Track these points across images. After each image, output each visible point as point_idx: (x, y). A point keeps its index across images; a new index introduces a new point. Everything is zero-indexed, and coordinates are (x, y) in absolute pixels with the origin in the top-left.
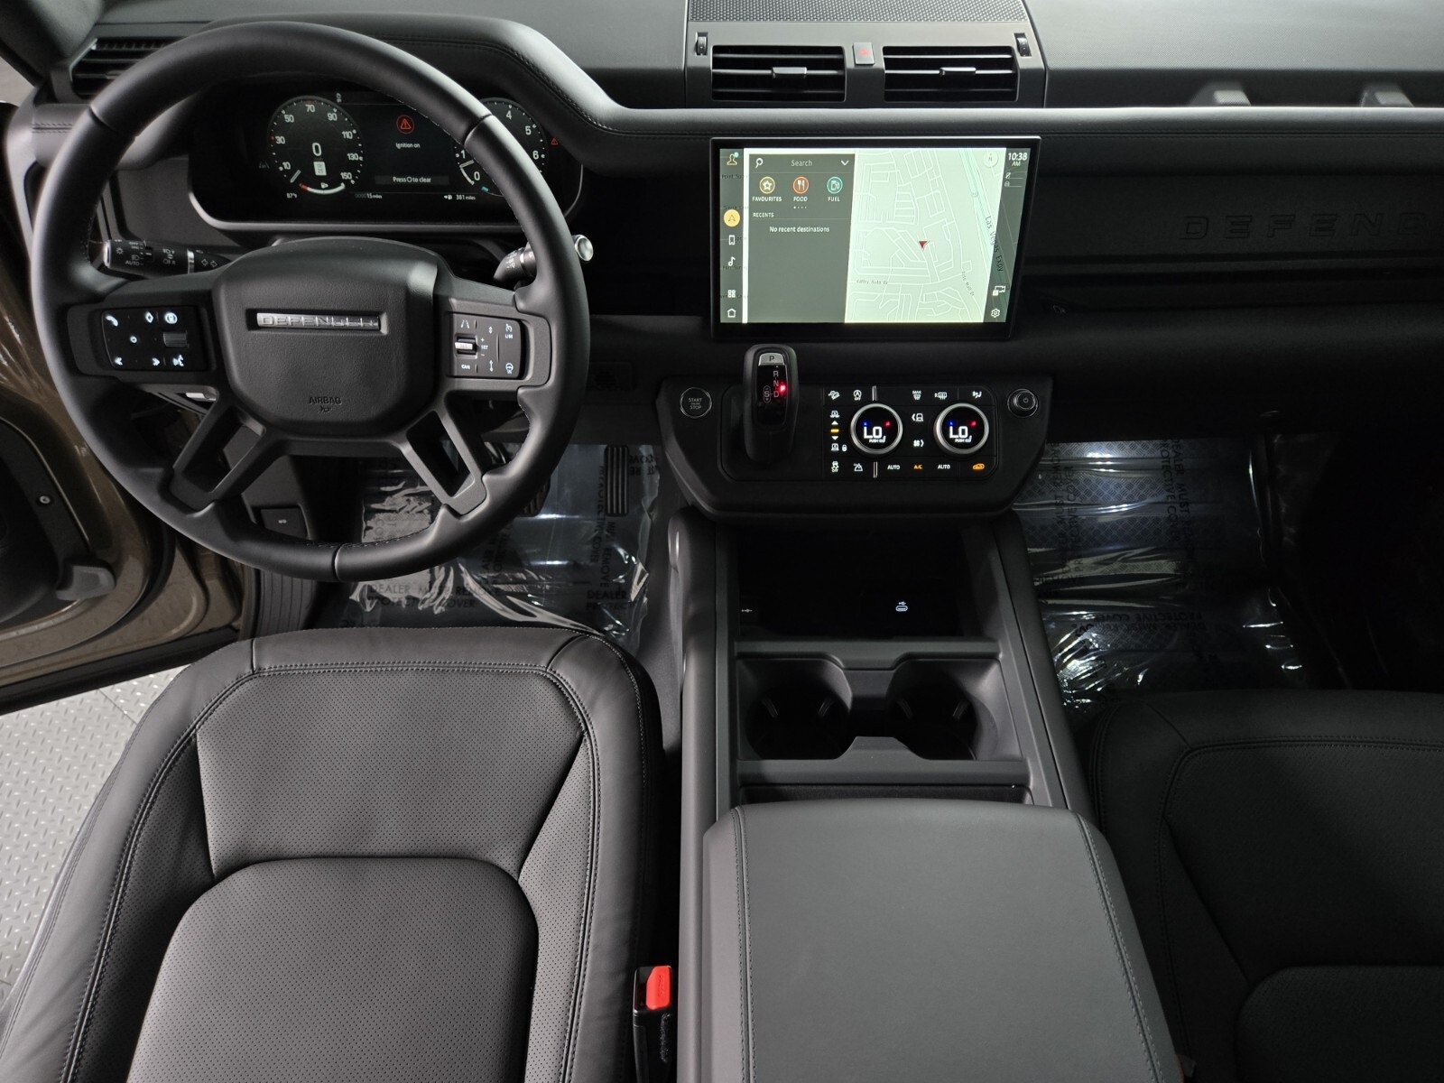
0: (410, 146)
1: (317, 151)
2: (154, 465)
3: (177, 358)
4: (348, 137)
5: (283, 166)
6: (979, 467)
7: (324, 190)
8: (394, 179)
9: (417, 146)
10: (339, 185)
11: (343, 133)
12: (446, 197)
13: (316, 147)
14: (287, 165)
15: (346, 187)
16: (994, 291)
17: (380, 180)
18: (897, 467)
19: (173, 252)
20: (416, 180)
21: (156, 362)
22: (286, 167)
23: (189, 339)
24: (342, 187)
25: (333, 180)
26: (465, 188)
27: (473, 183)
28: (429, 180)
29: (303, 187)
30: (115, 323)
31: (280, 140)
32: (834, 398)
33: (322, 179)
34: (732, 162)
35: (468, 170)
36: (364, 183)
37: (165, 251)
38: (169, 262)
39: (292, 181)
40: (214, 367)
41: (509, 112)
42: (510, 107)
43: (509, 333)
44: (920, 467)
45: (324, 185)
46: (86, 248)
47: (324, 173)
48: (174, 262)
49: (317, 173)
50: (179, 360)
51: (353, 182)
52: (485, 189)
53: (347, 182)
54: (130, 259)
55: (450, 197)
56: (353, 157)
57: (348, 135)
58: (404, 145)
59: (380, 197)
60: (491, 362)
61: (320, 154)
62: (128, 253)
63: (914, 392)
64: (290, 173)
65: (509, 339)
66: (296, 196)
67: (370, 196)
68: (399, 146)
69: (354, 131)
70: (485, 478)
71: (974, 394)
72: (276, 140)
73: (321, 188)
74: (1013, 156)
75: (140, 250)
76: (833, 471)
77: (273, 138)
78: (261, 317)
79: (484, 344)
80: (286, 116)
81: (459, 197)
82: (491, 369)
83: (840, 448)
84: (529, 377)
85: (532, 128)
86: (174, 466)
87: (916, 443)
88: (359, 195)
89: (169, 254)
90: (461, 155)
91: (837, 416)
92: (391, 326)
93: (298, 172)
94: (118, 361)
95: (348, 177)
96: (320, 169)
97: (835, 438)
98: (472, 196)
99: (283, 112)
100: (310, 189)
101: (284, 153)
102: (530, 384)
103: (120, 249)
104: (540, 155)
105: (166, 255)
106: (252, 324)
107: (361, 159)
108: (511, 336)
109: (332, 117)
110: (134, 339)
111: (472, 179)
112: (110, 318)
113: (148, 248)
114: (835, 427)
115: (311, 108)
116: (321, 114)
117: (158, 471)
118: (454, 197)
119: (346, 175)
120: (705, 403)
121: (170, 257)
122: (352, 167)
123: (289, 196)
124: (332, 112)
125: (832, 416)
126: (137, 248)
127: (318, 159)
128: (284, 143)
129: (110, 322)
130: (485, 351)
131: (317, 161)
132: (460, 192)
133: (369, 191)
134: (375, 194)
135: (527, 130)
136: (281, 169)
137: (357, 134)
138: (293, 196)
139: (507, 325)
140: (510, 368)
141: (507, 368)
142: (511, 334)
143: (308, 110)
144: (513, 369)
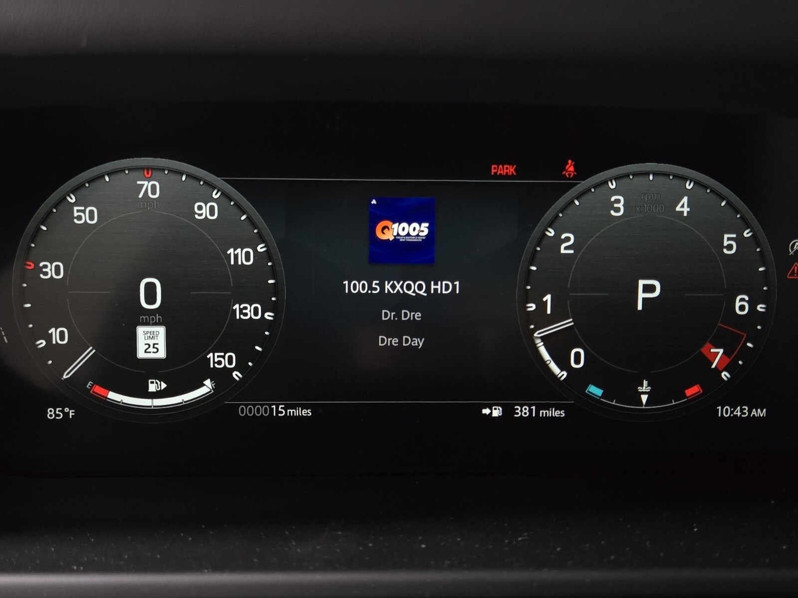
1: (151, 299)
4: (242, 260)
5: (49, 338)
10: (199, 384)
11: (231, 251)
12: (486, 411)
13: (150, 287)
14: (58, 335)
15: (216, 389)
22: (56, 339)
24: (208, 386)
25: (180, 370)
27: (562, 375)
29: (98, 390)
31: (51, 270)
33: (153, 368)
39: (67, 375)
41: (685, 200)
42: (689, 186)
45: (155, 385)
47: (161, 354)
49: (142, 355)
51: (236, 375)
52: (595, 391)
53: (221, 376)
55: (497, 412)
56: (249, 311)
57: (240, 256)
59: (307, 412)
61: (157, 305)
64: (66, 354)
66: (71, 414)
67: (280, 410)
69: (261, 248)
72: (40, 270)
73: (143, 393)
80: (77, 211)
81: (522, 411)
85: (740, 240)
88: (246, 410)
90: (542, 305)
93: (89, 353)
95: (225, 363)
96: (151, 342)
98: (558, 407)
99: (72, 199)
100: (113, 396)
101: (55, 304)
104: (753, 304)
107: (268, 316)
109: (204, 211)
111: (563, 364)
115: (149, 188)
116: (178, 203)
118: (508, 411)
119: (219, 359)
122: (239, 336)
123: (51, 413)
124: (208, 199)
127: (149, 318)
128: (61, 276)
131: (147, 324)
132: (524, 398)
133: (277, 398)
134: (294, 407)
135: (726, 243)
136: (42, 343)
137: (268, 254)
138: (66, 415)
143: (141, 195)
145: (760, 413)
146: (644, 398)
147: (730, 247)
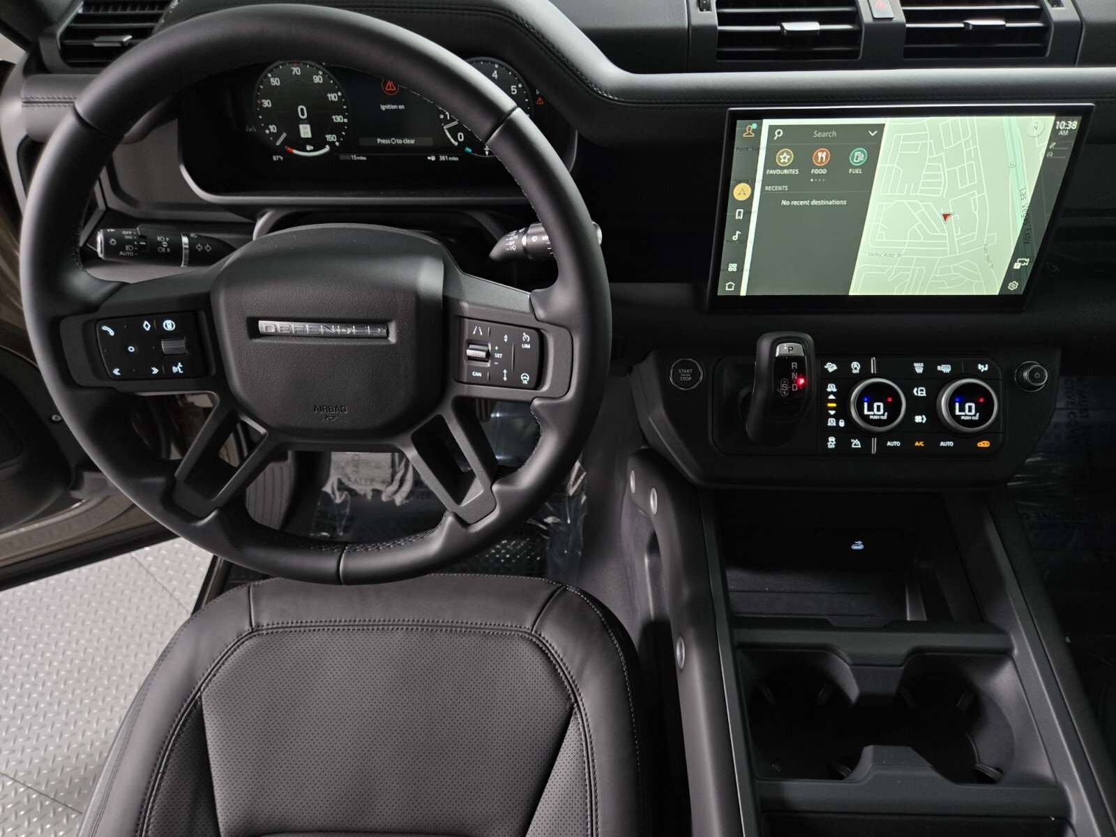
0: (394, 107)
1: (303, 114)
2: (159, 475)
3: (176, 366)
4: (333, 99)
5: (269, 129)
6: (984, 444)
7: (310, 153)
8: (379, 140)
9: (401, 107)
10: (324, 147)
11: (329, 95)
12: (429, 158)
13: (302, 110)
14: (273, 128)
15: (331, 149)
16: (1016, 264)
17: (364, 141)
18: (897, 443)
19: (167, 239)
20: (399, 141)
21: (155, 371)
22: (272, 130)
23: (188, 346)
24: (327, 149)
25: (318, 142)
26: (450, 150)
27: (456, 144)
28: (412, 142)
29: (289, 149)
30: (112, 333)
31: (267, 103)
32: (830, 370)
33: (307, 141)
34: (749, 134)
35: (454, 131)
36: (349, 145)
37: (159, 239)
38: (164, 250)
39: (278, 144)
40: (214, 372)
41: (496, 72)
42: (497, 66)
43: (526, 342)
44: (921, 444)
45: (309, 148)
46: (76, 253)
47: (309, 136)
48: (169, 250)
49: (303, 136)
50: (178, 367)
51: (337, 144)
52: (468, 150)
53: (332, 144)
54: (124, 250)
55: (433, 158)
56: (338, 119)
57: (333, 97)
58: (389, 107)
59: (364, 158)
60: (505, 371)
61: (305, 116)
62: (122, 243)
63: (915, 365)
64: (277, 136)
65: (526, 349)
66: (282, 158)
67: (354, 157)
68: (383, 108)
69: (340, 94)
70: (495, 487)
71: (980, 367)
72: (262, 103)
73: (305, 150)
74: (1062, 125)
75: (134, 240)
76: (830, 447)
77: (259, 102)
78: (263, 325)
79: (498, 352)
80: (272, 80)
81: (442, 158)
82: (505, 379)
83: (837, 423)
84: (545, 388)
85: (517, 88)
86: (176, 474)
87: (918, 419)
88: (343, 157)
89: (164, 241)
90: (446, 116)
91: (835, 390)
92: (400, 335)
93: (284, 135)
94: (116, 372)
95: (332, 139)
96: (305, 131)
97: (832, 412)
98: (455, 156)
99: (269, 75)
100: (295, 152)
101: (270, 116)
102: (547, 395)
103: (113, 240)
105: (160, 244)
106: (254, 332)
107: (346, 120)
108: (528, 346)
109: (318, 79)
110: (131, 349)
111: (456, 139)
112: (105, 328)
113: (142, 237)
114: (832, 401)
115: (296, 70)
116: (307, 76)
117: (160, 480)
118: (437, 158)
119: (331, 138)
120: (695, 375)
121: (165, 244)
122: (336, 129)
123: (275, 158)
124: (318, 74)
125: (829, 390)
126: (130, 237)
127: (303, 121)
128: (270, 106)
129: (107, 332)
130: (498, 360)
131: (302, 123)
132: (443, 154)
133: (353, 153)
134: (359, 156)
135: (512, 90)
136: (267, 132)
137: (342, 96)
138: (279, 159)
139: (524, 334)
140: (525, 377)
141: (522, 378)
142: (528, 343)
143: (294, 73)
144: (528, 379)
146: (487, 153)
147: (514, 91)
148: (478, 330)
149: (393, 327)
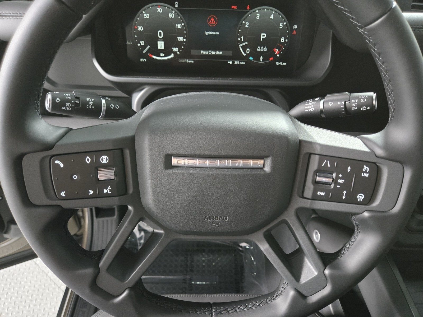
0: (213, 33)
1: (160, 35)
2: (86, 267)
3: (107, 189)
4: (179, 27)
5: (140, 43)
7: (162, 58)
8: (202, 52)
9: (217, 33)
10: (171, 55)
11: (177, 25)
12: (229, 62)
13: (160, 33)
14: (142, 43)
15: (174, 56)
17: (194, 52)
19: (93, 100)
20: (213, 53)
21: (91, 192)
22: (142, 44)
23: (116, 174)
24: (172, 55)
25: (167, 51)
26: (240, 58)
27: (245, 55)
28: (221, 53)
29: (151, 55)
30: (62, 165)
31: (140, 28)
33: (161, 51)
35: (244, 48)
36: (185, 54)
37: (88, 99)
38: (90, 107)
39: (144, 52)
40: (131, 191)
41: (272, 15)
42: (273, 12)
43: (366, 172)
45: (162, 55)
46: (38, 106)
47: (163, 48)
48: (93, 107)
49: (159, 48)
50: (108, 190)
51: (178, 53)
52: (251, 58)
53: (175, 53)
54: (65, 106)
55: (231, 63)
56: (180, 39)
57: (179, 26)
58: (210, 33)
59: (192, 62)
60: (345, 192)
61: (162, 37)
62: (64, 101)
64: (144, 47)
65: (365, 177)
66: (146, 60)
67: (187, 61)
68: (207, 33)
69: (183, 24)
70: (327, 272)
72: (138, 28)
73: (160, 56)
75: (72, 100)
77: (136, 27)
78: (175, 161)
79: (341, 178)
80: (145, 15)
81: (236, 63)
82: (344, 197)
84: (376, 203)
85: (283, 25)
86: (100, 265)
88: (180, 61)
89: (91, 101)
90: (241, 39)
92: (273, 167)
93: (148, 47)
94: (63, 194)
95: (176, 50)
96: (161, 45)
98: (244, 62)
99: (144, 12)
100: (154, 57)
101: (141, 36)
102: (376, 209)
103: (58, 99)
104: (285, 40)
105: (88, 103)
106: (168, 165)
107: (185, 40)
108: (367, 175)
109: (171, 16)
110: (75, 177)
111: (245, 52)
112: (57, 162)
113: (77, 98)
115: (160, 10)
116: (165, 13)
118: (233, 62)
119: (175, 49)
121: (91, 103)
122: (178, 44)
123: (141, 60)
124: (172, 13)
126: (69, 98)
127: (160, 40)
128: (142, 30)
129: (58, 165)
130: (340, 184)
131: (160, 41)
132: (237, 60)
133: (186, 58)
134: (190, 60)
135: (280, 26)
136: (139, 45)
137: (184, 26)
138: (144, 60)
139: (365, 166)
140: (361, 197)
141: (358, 197)
142: (367, 173)
143: (158, 12)
144: (363, 198)
145: (285, 64)
146: (261, 60)
147: (281, 27)
148: (327, 163)
149: (269, 162)
